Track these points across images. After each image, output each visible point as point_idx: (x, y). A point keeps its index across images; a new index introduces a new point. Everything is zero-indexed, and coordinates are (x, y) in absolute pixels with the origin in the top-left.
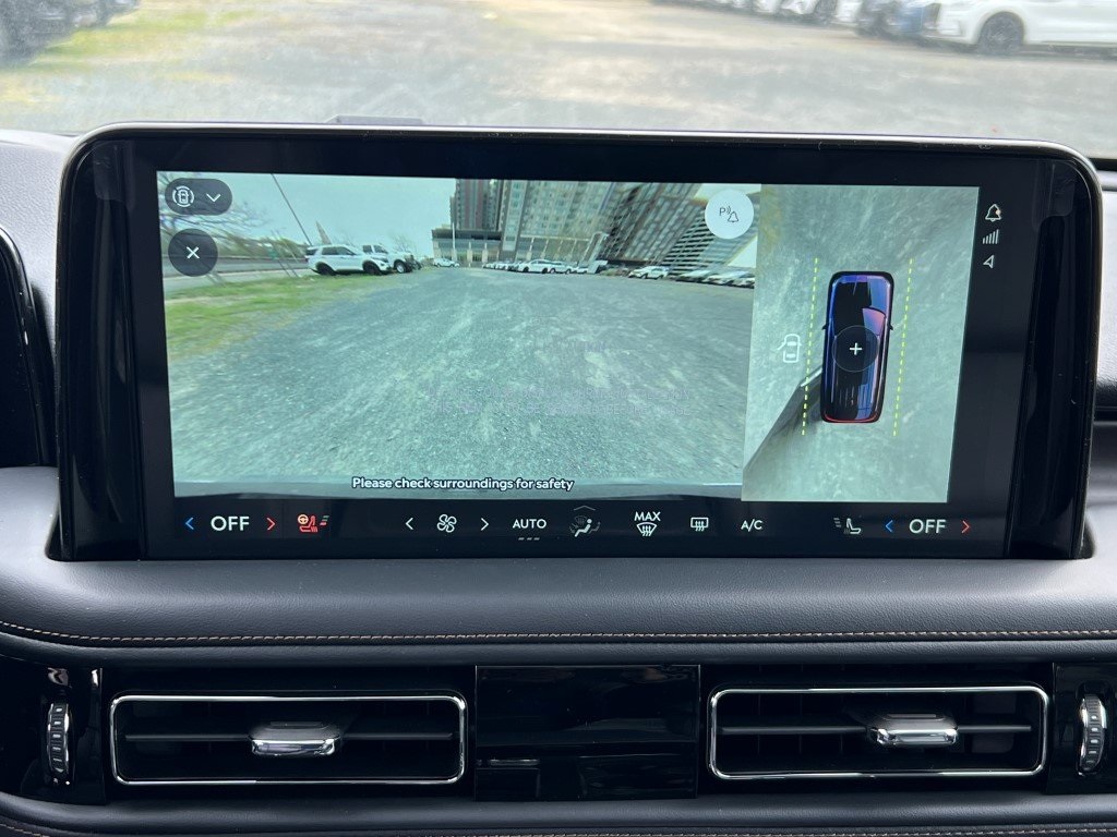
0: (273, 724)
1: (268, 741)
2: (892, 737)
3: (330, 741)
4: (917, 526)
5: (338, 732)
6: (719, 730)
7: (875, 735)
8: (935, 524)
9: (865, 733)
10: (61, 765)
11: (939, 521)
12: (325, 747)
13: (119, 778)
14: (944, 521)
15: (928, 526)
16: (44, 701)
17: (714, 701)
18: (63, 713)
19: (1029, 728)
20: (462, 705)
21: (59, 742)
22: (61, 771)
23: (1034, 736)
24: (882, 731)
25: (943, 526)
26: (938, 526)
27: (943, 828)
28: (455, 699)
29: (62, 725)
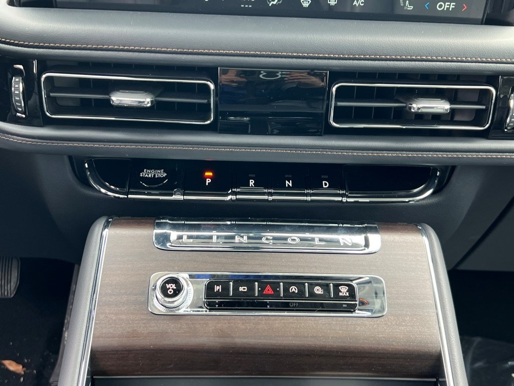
0: (121, 91)
1: (119, 98)
2: (419, 109)
3: (149, 100)
4: (441, 6)
5: (152, 96)
6: (335, 104)
7: (410, 108)
8: (450, 5)
9: (405, 107)
10: (21, 107)
11: (452, 4)
12: (146, 103)
13: (48, 114)
14: (454, 4)
15: (446, 6)
16: (10, 76)
17: (334, 89)
18: (19, 81)
19: (484, 107)
20: (212, 86)
21: (18, 95)
22: (20, 109)
23: (486, 111)
24: (414, 105)
25: (454, 7)
26: (451, 7)
27: (438, 153)
28: (209, 83)
29: (19, 87)
